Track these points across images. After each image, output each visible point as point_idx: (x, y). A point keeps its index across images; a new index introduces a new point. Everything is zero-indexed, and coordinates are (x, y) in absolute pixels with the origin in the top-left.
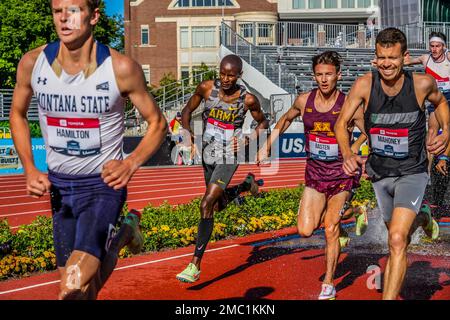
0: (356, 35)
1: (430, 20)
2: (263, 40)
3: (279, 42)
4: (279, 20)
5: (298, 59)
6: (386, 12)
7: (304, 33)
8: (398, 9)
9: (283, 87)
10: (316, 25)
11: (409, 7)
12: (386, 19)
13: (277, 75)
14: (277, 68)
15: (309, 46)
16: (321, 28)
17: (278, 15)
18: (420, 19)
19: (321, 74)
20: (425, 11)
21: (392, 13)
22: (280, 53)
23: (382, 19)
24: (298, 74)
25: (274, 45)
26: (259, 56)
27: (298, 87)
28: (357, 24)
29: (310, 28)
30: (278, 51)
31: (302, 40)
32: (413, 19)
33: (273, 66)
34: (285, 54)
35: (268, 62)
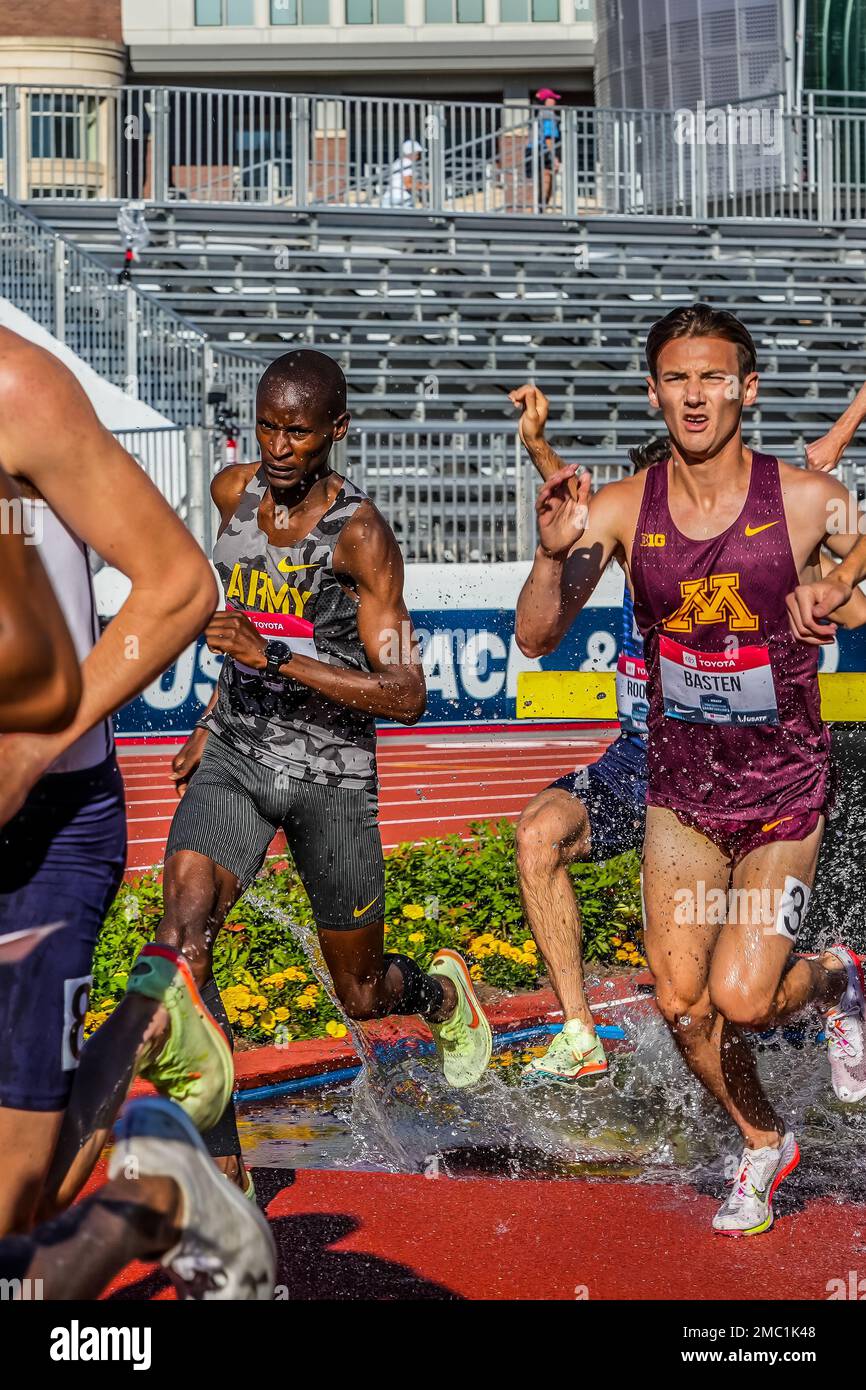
0: (491, 150)
1: (835, 82)
2: (53, 172)
3: (131, 181)
4: (130, 77)
5: (218, 261)
6: (633, 44)
7: (248, 140)
8: (687, 28)
9: (151, 394)
10: (300, 101)
11: (740, 24)
12: (634, 75)
13: (116, 340)
14: (117, 306)
15: (271, 200)
16: (330, 117)
17: (125, 55)
18: (791, 79)
19: (682, 376)
20: (812, 42)
21: (658, 48)
22: (134, 235)
23: (614, 78)
24: (218, 335)
25: (105, 197)
26: (35, 248)
27: (216, 398)
28: (497, 97)
29: (277, 118)
30: (124, 222)
31: (237, 173)
32: (757, 77)
33: (98, 294)
34: (159, 238)
35: (75, 275)
